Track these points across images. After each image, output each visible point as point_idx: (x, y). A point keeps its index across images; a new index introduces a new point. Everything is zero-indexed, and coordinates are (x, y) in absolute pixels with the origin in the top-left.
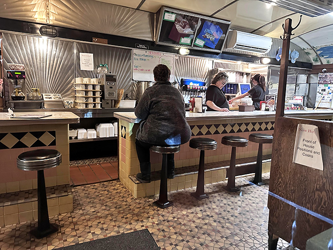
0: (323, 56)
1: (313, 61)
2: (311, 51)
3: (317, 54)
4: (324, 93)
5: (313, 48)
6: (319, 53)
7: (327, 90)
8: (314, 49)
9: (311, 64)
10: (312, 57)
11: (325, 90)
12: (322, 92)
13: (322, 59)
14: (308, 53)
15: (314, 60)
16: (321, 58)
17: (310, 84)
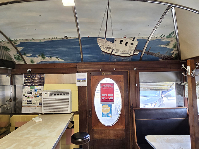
0: (25, 54)
1: (15, 60)
2: (10, 46)
3: (17, 50)
4: (31, 96)
5: (10, 41)
6: (20, 49)
7: (34, 93)
8: (13, 42)
9: (13, 63)
10: (13, 53)
11: (31, 93)
12: (29, 95)
13: (25, 57)
14: (6, 49)
15: (15, 58)
16: (23, 56)
17: (15, 86)
